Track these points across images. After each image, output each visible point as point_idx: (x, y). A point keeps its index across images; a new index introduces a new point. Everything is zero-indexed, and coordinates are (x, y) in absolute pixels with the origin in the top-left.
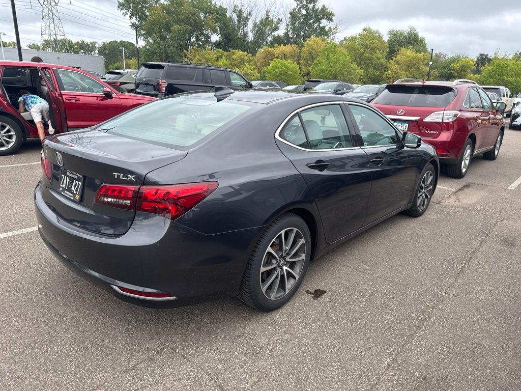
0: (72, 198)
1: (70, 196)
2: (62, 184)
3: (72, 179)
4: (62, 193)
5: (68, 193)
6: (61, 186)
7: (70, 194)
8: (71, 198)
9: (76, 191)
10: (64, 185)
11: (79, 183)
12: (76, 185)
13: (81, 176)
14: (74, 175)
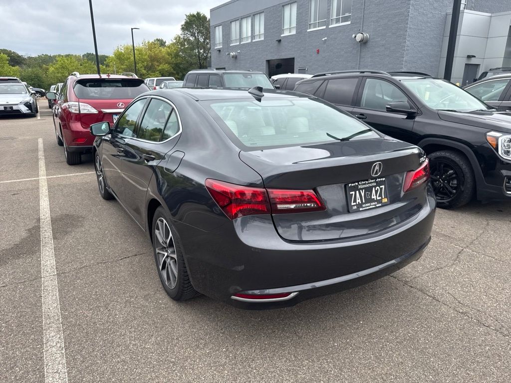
0: (380, 205)
1: (375, 205)
2: (355, 201)
3: (369, 190)
4: (361, 209)
5: (369, 204)
6: (353, 204)
7: (373, 204)
8: (377, 206)
9: (380, 195)
10: (359, 201)
11: (381, 187)
12: (376, 192)
13: (384, 179)
14: (372, 183)
